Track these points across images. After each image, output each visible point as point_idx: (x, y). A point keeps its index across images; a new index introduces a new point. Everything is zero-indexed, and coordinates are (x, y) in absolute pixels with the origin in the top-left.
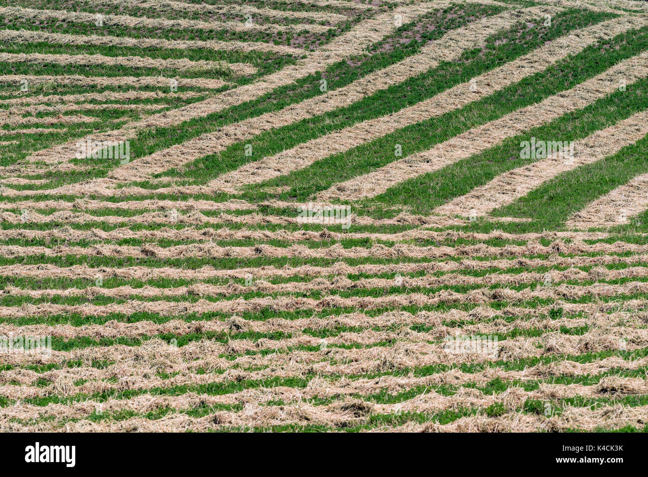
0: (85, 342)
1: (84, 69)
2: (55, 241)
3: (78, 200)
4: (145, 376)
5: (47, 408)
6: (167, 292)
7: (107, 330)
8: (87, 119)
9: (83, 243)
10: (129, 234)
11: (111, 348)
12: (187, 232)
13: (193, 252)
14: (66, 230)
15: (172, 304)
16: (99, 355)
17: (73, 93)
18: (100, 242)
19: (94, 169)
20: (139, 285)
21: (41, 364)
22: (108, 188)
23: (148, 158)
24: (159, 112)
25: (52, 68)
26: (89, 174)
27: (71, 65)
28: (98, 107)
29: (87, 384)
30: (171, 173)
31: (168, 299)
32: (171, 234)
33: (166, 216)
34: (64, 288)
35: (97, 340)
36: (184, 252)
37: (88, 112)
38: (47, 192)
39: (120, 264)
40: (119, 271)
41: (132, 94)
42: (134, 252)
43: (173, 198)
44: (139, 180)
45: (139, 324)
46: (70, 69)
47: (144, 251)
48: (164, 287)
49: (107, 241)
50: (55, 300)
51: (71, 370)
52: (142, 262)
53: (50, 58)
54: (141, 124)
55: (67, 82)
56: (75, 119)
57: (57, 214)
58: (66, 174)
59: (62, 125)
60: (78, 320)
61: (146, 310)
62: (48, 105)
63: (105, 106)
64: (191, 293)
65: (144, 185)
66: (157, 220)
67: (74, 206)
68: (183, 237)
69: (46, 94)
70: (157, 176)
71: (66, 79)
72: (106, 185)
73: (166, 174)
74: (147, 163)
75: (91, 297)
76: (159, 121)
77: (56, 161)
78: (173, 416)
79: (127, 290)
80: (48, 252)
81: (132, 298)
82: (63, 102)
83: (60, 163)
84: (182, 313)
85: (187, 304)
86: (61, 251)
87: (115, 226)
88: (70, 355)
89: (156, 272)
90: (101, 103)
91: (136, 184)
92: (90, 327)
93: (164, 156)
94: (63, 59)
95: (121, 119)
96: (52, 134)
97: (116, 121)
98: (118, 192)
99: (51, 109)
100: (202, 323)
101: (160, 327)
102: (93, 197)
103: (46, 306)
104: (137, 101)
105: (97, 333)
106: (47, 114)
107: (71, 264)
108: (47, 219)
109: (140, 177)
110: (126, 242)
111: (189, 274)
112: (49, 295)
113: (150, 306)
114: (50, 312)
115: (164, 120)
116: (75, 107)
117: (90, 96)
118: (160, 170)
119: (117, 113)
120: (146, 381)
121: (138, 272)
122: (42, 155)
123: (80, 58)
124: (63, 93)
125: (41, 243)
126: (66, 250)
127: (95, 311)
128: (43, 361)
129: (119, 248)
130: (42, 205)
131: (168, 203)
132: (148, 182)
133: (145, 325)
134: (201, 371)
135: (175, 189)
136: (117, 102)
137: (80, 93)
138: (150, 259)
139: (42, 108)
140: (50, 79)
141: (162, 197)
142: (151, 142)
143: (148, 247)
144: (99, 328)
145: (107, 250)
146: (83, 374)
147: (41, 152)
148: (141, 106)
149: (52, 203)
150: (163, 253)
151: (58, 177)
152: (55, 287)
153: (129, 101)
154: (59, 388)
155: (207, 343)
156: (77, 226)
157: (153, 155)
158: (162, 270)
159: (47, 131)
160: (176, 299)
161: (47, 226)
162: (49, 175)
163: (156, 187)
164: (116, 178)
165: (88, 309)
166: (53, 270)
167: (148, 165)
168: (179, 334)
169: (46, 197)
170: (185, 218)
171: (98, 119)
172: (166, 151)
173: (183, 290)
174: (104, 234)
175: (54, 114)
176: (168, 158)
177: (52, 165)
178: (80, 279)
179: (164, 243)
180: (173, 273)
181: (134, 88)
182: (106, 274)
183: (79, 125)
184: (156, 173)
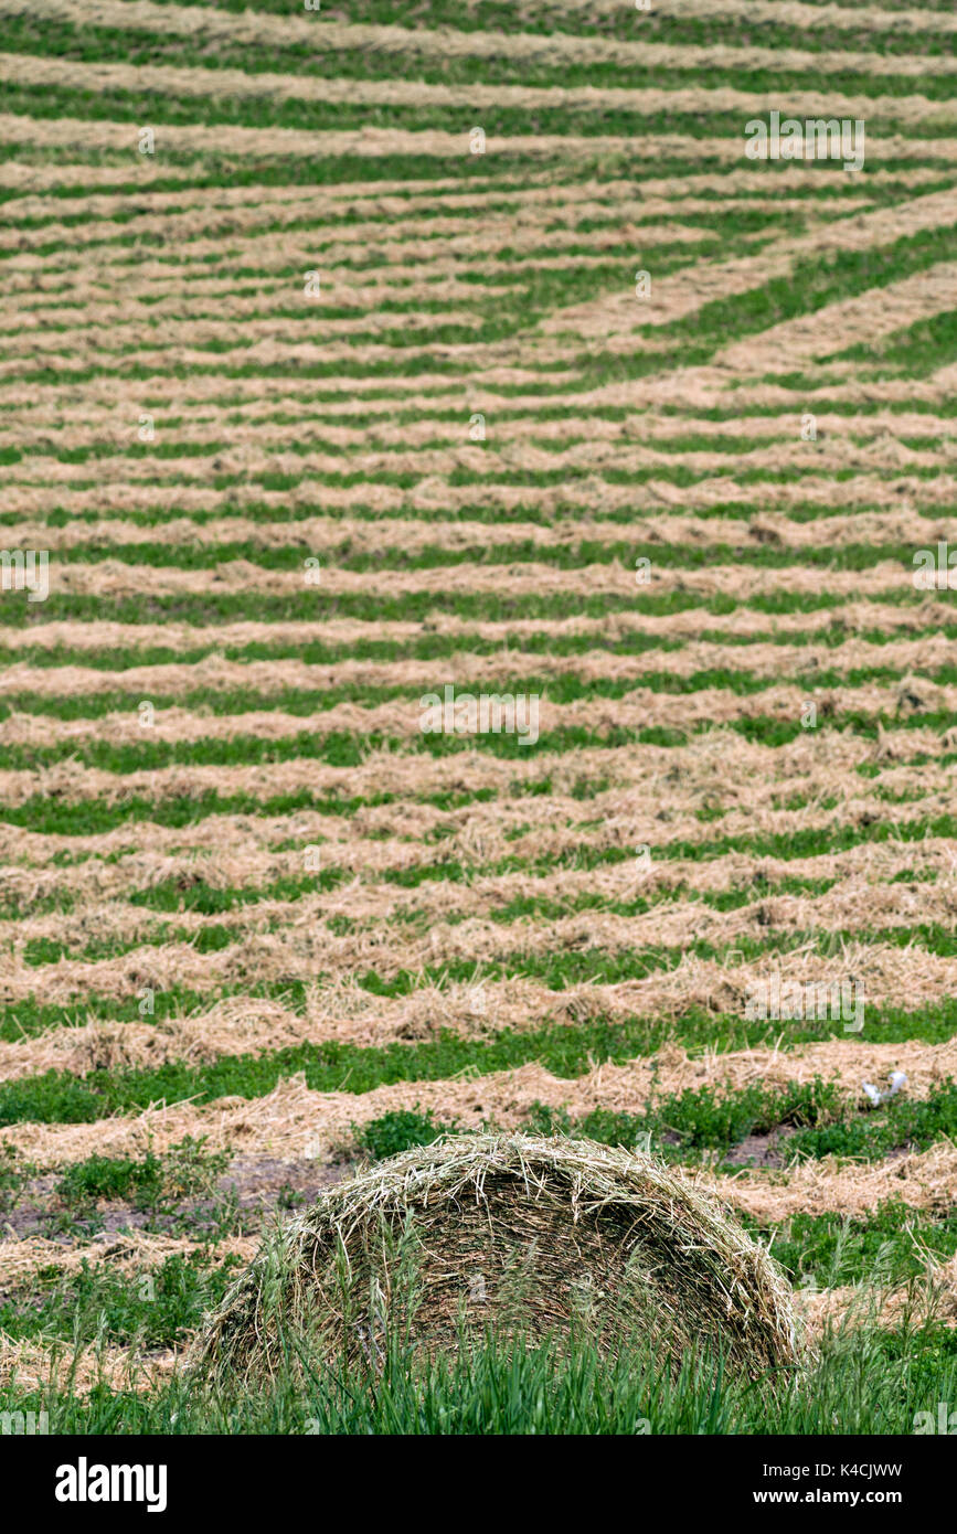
0: (573, 738)
1: (690, 123)
2: (562, 510)
3: (631, 418)
4: (661, 816)
5: (416, 892)
6: (787, 623)
7: (625, 712)
8: (688, 235)
9: (623, 516)
10: (731, 493)
11: (621, 753)
12: (861, 487)
13: (865, 530)
14: (592, 487)
15: (787, 650)
16: (591, 769)
17: (663, 176)
18: (659, 512)
19: (686, 347)
20: (726, 605)
21: (465, 790)
22: (708, 389)
23: (808, 321)
24: (849, 215)
25: (623, 122)
26: (671, 360)
27: (664, 114)
28: (714, 207)
29: (532, 837)
30: (856, 353)
31: (783, 639)
32: (821, 492)
33: (821, 451)
34: (562, 615)
35: (603, 733)
36: (844, 533)
37: (693, 220)
38: (571, 400)
39: (698, 561)
40: (690, 577)
41: (794, 177)
42: (733, 532)
43: (846, 409)
44: (780, 370)
45: (698, 698)
46: (662, 122)
47: (757, 532)
48: (782, 610)
49: (678, 510)
50: (535, 645)
51: (516, 804)
52: (745, 557)
53: (618, 97)
54: (805, 245)
55: (652, 151)
56: (660, 235)
57: (578, 450)
58: (622, 358)
59: (629, 249)
60: (568, 688)
61: (727, 664)
62: (604, 202)
63: (731, 204)
64: (838, 624)
65: (788, 382)
66: (801, 461)
67: (624, 431)
68: (850, 498)
69: (605, 179)
70: (821, 361)
71: (651, 145)
72: (704, 383)
73: (844, 355)
74: (805, 331)
75: (614, 636)
76: (846, 237)
77: (604, 332)
78: (674, 907)
79: (698, 619)
80: (542, 536)
81: (706, 637)
82: (639, 197)
83: (611, 334)
84: (807, 671)
85: (819, 650)
86: (570, 534)
87: (706, 475)
88: (530, 769)
89: (774, 579)
90: (724, 196)
91: (770, 379)
92: (590, 706)
93: (845, 314)
94: (648, 100)
95: (765, 234)
96: (604, 270)
97: (752, 237)
98: (729, 399)
99: (610, 212)
100: (836, 692)
101: (744, 702)
102: (669, 411)
103: (510, 660)
104: (805, 191)
105: (605, 719)
106: (601, 224)
107: (589, 562)
108: (554, 461)
109: (785, 363)
110: (720, 510)
111: (847, 580)
112: (523, 632)
113: (738, 657)
114: (514, 673)
115: (857, 234)
116: (665, 208)
117: (701, 181)
118: (828, 347)
119: (756, 220)
120: (661, 827)
121: (731, 579)
122: (573, 317)
123: (687, 98)
124: (640, 178)
125: (531, 516)
126: (583, 531)
127: (614, 667)
128: (468, 782)
129: (699, 525)
130: (552, 429)
131: (834, 421)
132: (797, 376)
133: (712, 700)
134: (796, 802)
135: (853, 390)
136: (760, 194)
137: (680, 174)
138: (768, 550)
139: (590, 211)
140: (614, 145)
141: (822, 408)
142: (822, 285)
143: (763, 520)
144: (609, 707)
145: (672, 530)
146: (540, 812)
147: (572, 310)
148: (811, 204)
149: (574, 425)
150: (796, 534)
151: (603, 366)
152: (542, 614)
153: (789, 193)
154: (466, 846)
155: (833, 738)
156: (618, 477)
157: (822, 314)
158: (786, 573)
159: (593, 262)
160: (799, 639)
161: (555, 477)
162: (584, 362)
163: (818, 384)
164: (729, 368)
165: (598, 664)
166: (545, 578)
167: (807, 336)
168: (785, 719)
169: (563, 413)
170: (861, 454)
171: (712, 235)
172: (849, 303)
173: (821, 619)
174: (674, 494)
175: (617, 224)
176: (852, 321)
177: (593, 339)
178: (603, 596)
179: (803, 513)
180: (808, 579)
181: (799, 163)
182: (659, 583)
183: (667, 249)
184: (821, 354)
